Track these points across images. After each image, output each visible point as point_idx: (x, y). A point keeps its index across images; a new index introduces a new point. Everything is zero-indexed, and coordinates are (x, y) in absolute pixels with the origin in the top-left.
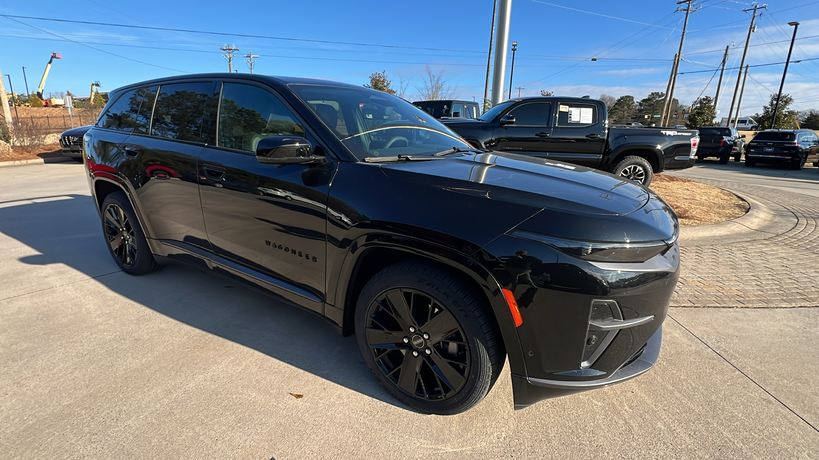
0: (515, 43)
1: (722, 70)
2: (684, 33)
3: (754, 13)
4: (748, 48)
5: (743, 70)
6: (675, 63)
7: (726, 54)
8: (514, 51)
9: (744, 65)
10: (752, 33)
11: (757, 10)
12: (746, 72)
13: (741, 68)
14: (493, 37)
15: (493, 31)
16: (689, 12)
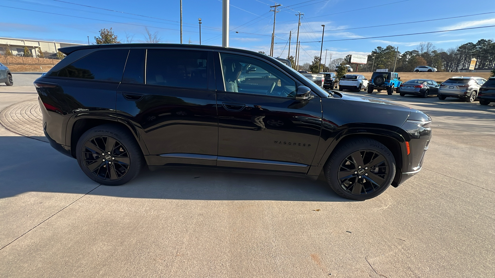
0: (200, 19)
1: (290, 43)
2: (274, 22)
3: (300, 17)
4: (299, 34)
5: (298, 44)
6: (272, 37)
7: (290, 35)
8: (200, 23)
9: (298, 42)
10: (299, 26)
11: (301, 15)
12: (299, 45)
13: (297, 43)
14: (182, 13)
15: (182, 9)
16: (276, 12)
